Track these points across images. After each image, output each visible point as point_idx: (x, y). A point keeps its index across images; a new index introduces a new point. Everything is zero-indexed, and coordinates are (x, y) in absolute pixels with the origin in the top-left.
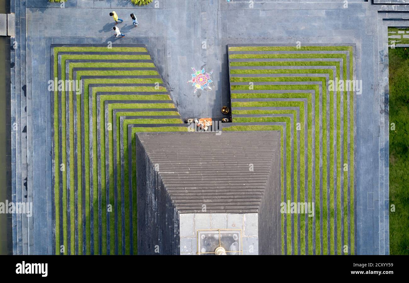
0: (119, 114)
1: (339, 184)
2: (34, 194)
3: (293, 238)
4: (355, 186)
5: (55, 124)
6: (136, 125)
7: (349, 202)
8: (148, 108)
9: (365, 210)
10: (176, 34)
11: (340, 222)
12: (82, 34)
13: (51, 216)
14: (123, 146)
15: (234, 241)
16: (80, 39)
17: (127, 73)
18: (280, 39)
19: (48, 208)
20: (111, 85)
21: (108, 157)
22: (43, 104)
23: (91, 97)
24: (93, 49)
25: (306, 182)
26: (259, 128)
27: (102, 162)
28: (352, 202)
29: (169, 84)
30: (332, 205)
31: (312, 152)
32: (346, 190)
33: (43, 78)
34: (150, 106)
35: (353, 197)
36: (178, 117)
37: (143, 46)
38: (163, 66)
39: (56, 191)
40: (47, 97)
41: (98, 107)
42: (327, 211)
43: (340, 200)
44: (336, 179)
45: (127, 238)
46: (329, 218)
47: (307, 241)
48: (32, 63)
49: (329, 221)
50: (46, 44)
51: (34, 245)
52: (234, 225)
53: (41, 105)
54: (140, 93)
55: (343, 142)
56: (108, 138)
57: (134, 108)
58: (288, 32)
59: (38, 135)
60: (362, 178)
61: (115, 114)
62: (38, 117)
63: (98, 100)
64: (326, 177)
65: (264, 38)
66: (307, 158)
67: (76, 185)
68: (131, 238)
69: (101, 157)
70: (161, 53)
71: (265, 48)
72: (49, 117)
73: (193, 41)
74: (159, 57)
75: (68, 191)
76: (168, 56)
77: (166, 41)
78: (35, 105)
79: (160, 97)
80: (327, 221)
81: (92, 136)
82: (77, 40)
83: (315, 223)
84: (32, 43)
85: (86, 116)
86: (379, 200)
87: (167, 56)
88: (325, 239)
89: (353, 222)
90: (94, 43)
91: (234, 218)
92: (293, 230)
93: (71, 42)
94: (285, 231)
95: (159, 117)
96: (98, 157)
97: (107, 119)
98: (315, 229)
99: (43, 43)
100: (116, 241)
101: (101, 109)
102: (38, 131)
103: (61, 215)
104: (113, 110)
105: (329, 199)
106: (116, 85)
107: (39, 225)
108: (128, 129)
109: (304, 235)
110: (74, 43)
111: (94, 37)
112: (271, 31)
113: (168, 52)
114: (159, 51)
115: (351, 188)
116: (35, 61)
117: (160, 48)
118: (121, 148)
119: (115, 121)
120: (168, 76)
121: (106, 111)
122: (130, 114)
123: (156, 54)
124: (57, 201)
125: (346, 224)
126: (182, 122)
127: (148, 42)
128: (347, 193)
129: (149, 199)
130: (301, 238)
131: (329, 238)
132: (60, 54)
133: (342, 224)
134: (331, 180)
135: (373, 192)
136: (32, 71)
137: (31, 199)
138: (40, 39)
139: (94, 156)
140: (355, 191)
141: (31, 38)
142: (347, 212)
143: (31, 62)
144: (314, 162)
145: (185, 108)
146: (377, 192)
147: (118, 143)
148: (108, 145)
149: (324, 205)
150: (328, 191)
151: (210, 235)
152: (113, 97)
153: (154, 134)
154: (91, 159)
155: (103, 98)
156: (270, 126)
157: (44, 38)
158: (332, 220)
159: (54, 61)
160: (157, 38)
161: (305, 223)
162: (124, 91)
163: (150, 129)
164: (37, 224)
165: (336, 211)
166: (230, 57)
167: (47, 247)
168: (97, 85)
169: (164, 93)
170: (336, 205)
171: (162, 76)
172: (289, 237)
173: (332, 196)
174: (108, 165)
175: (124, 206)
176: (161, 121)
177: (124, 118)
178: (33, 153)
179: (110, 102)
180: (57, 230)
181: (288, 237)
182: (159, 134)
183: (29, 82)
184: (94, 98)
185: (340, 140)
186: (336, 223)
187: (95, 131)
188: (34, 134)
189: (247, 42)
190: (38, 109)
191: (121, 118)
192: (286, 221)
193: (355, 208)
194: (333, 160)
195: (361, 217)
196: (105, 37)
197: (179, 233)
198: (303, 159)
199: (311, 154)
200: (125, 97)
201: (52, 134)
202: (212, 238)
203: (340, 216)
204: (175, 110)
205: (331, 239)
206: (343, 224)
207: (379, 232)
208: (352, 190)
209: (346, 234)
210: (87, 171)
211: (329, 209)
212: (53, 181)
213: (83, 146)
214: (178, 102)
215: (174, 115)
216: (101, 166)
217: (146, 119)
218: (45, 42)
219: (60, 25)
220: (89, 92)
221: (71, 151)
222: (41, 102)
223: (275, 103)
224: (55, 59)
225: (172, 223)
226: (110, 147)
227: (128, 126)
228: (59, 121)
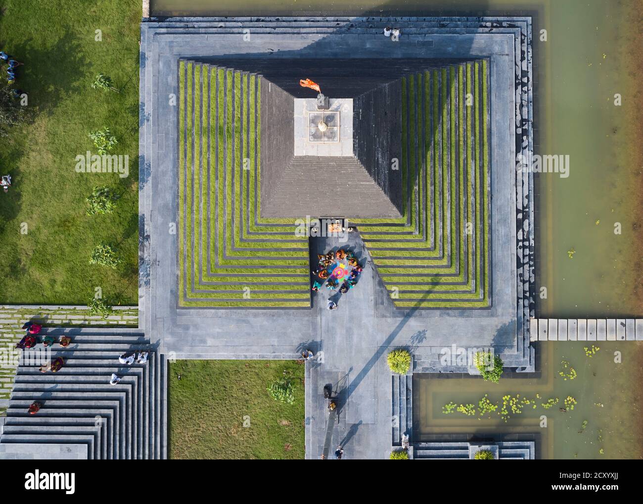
0: (419, 237)
1: (197, 162)
2: (509, 154)
3: (248, 110)
4: (178, 158)
5: (487, 228)
6: (403, 225)
7: (185, 142)
8: (392, 243)
9: (167, 134)
10: (365, 320)
11: (196, 123)
12: (461, 321)
13: (492, 132)
14: (415, 205)
15: (312, 135)
16: (461, 315)
17: (414, 279)
18: (255, 316)
19: (495, 140)
20: (428, 267)
21: (432, 193)
22: (500, 248)
23: (448, 255)
24: (448, 305)
25: (233, 166)
26: (282, 220)
27: (437, 188)
28: (182, 143)
29: (373, 269)
30: (204, 140)
31: (227, 196)
32: (189, 155)
33: (499, 275)
34: (389, 245)
35: (180, 147)
36: (361, 233)
37: (398, 308)
38: (378, 288)
39: (486, 158)
40: (495, 256)
41: (442, 244)
42: (210, 135)
43: (195, 145)
44: (201, 167)
45: (412, 112)
46: (208, 128)
47: (233, 106)
48: (510, 290)
49: (209, 124)
50: (496, 310)
51: (508, 101)
52: (313, 147)
53: (502, 248)
54: (399, 258)
55: (192, 205)
56: (431, 212)
57: (406, 243)
58: (247, 322)
59: (505, 216)
60: (171, 167)
61: (424, 237)
62: (505, 236)
63: (441, 252)
64: (211, 169)
65: (273, 316)
66: (233, 191)
67: (466, 165)
68: (408, 113)
69: (438, 193)
70: (380, 301)
71: (272, 305)
72: (494, 235)
73: (347, 312)
74: (382, 296)
75: (474, 158)
76: (372, 297)
77: (375, 313)
78: (508, 247)
79: (380, 253)
80: (211, 124)
81: (448, 214)
82: (465, 314)
83: (225, 123)
84: (511, 310)
85: (454, 235)
86: (151, 144)
87: (374, 298)
88: (213, 106)
89: (181, 122)
90: (447, 311)
91: (312, 152)
92: (248, 118)
93: (471, 313)
94: (256, 117)
95: (381, 233)
96: (442, 193)
97: (432, 232)
98: (225, 117)
99: (500, 311)
100: (423, 109)
101: (439, 243)
102: (505, 221)
103: (481, 133)
104: (426, 241)
105: (209, 146)
106: (423, 267)
107: (504, 123)
108: (410, 221)
109: (236, 112)
110: (468, 311)
111: (448, 318)
112: (265, 323)
113: (373, 302)
114: (382, 303)
115: (183, 157)
116: (507, 292)
117: (381, 306)
118: (418, 203)
119: (423, 230)
120: (373, 277)
121: (432, 240)
122: (409, 237)
123: (385, 301)
124: (486, 148)
125: (189, 121)
126: (358, 228)
127: (393, 313)
128: (188, 152)
129: (385, 157)
130: (239, 109)
131: (209, 106)
132: (481, 299)
133: (194, 120)
134: (205, 166)
135: (158, 152)
136: (510, 283)
137: (512, 150)
138: (502, 315)
139: (447, 195)
140: (178, 153)
141: (512, 316)
142: (188, 132)
143: (511, 292)
144: (225, 186)
145: (356, 243)
146: (153, 152)
147: (421, 207)
148: (432, 206)
149: (214, 140)
150: (209, 155)
151: (331, 140)
152: (426, 254)
153: (384, 217)
154: (449, 192)
155: (437, 254)
156: (271, 222)
157: (498, 316)
158: (205, 125)
159: (487, 293)
160: (384, 316)
161: (235, 124)
162: (416, 261)
163: (389, 222)
164: (506, 124)
165: (201, 134)
166: (308, 296)
167: (497, 100)
168: (442, 267)
169: (377, 258)
170: (201, 140)
171: (379, 276)
172: (252, 111)
173: (205, 149)
174: (431, 185)
175: (416, 144)
176: (379, 229)
177: (415, 232)
178: (509, 197)
179: (428, 250)
180: (486, 117)
181: (254, 111)
182: (380, 216)
183: (513, 271)
184: (446, 253)
185: (195, 208)
186: (201, 122)
187: (445, 220)
188: (509, 217)
189: (292, 311)
190: (505, 243)
191: (417, 233)
192: (256, 128)
193: (178, 136)
194: (203, 186)
195: (171, 126)
196: (437, 318)
197: (354, 141)
198: (237, 189)
199: (228, 194)
200: (414, 254)
201: (491, 217)
202: (329, 138)
203: (196, 128)
204: (364, 240)
205: (207, 105)
206: (192, 120)
207: (152, 110)
208: (181, 155)
209: (189, 109)
210: (454, 179)
211: (209, 137)
212: (490, 168)
213: (458, 205)
214: (363, 249)
215: (366, 235)
216: (438, 184)
217: (393, 231)
218: (498, 312)
219: (482, 329)
220: (451, 260)
221: (471, 199)
222: (503, 251)
223: (264, 246)
224: (487, 295)
225: (360, 146)
226: (429, 204)
227: (410, 224)
228: (483, 231)
